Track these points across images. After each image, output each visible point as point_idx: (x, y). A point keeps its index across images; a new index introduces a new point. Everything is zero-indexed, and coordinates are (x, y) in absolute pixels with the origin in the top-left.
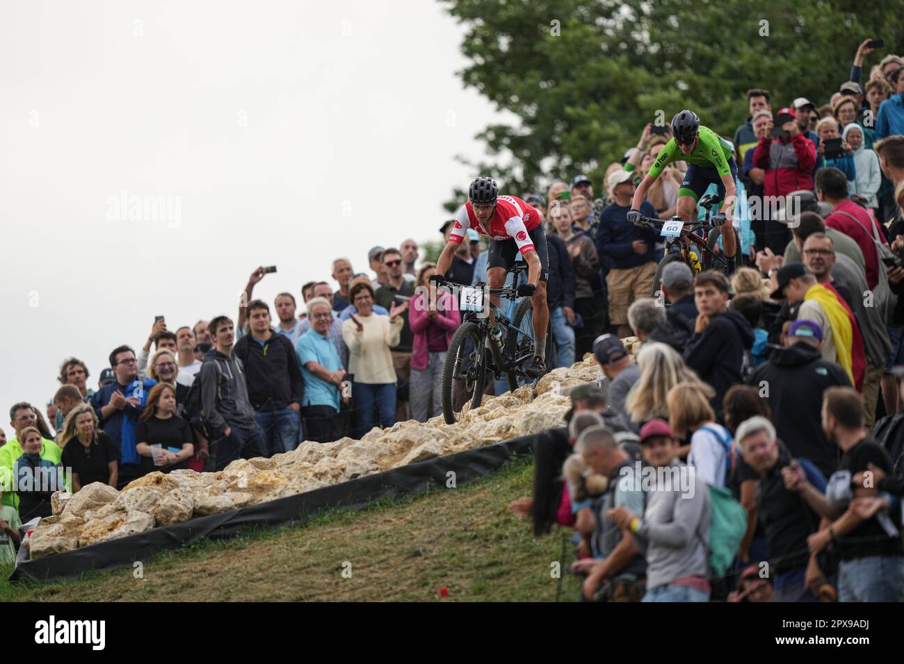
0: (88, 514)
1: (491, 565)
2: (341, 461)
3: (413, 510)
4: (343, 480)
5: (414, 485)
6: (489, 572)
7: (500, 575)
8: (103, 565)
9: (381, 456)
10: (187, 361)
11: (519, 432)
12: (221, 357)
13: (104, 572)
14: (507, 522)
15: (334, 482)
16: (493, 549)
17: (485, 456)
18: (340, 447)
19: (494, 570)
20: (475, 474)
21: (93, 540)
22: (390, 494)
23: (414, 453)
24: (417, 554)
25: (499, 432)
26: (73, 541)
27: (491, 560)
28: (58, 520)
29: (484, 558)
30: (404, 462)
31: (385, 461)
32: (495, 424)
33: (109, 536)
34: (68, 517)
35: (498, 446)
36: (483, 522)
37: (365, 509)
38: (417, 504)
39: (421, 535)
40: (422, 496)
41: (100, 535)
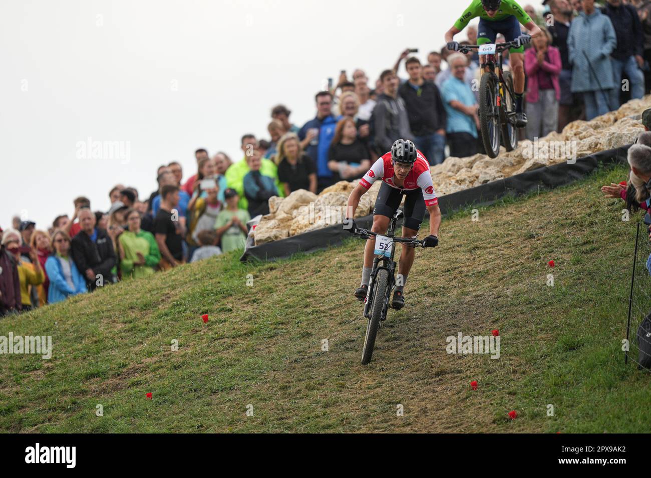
0: (295, 212)
1: (585, 243)
2: (475, 171)
3: (528, 205)
4: (477, 184)
5: (529, 187)
6: (584, 248)
7: (592, 250)
8: (307, 249)
9: (505, 166)
10: (364, 102)
11: (605, 147)
12: (389, 98)
13: (307, 254)
14: (596, 212)
15: (470, 187)
16: (587, 232)
17: (581, 165)
18: (474, 161)
19: (588, 247)
20: (572, 178)
21: (299, 232)
22: (511, 194)
23: (528, 165)
24: (532, 237)
25: (590, 148)
26: (285, 232)
27: (585, 239)
28: (274, 217)
29: (580, 238)
30: (521, 170)
31: (507, 170)
32: (587, 141)
33: (310, 228)
34: (281, 215)
35: (589, 158)
36: (579, 213)
37: (494, 205)
38: (531, 201)
39: (534, 223)
40: (535, 195)
41: (304, 227)
